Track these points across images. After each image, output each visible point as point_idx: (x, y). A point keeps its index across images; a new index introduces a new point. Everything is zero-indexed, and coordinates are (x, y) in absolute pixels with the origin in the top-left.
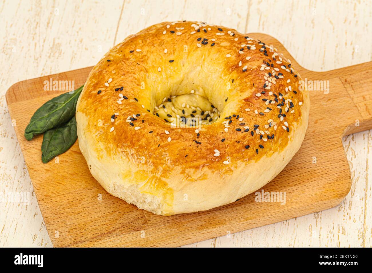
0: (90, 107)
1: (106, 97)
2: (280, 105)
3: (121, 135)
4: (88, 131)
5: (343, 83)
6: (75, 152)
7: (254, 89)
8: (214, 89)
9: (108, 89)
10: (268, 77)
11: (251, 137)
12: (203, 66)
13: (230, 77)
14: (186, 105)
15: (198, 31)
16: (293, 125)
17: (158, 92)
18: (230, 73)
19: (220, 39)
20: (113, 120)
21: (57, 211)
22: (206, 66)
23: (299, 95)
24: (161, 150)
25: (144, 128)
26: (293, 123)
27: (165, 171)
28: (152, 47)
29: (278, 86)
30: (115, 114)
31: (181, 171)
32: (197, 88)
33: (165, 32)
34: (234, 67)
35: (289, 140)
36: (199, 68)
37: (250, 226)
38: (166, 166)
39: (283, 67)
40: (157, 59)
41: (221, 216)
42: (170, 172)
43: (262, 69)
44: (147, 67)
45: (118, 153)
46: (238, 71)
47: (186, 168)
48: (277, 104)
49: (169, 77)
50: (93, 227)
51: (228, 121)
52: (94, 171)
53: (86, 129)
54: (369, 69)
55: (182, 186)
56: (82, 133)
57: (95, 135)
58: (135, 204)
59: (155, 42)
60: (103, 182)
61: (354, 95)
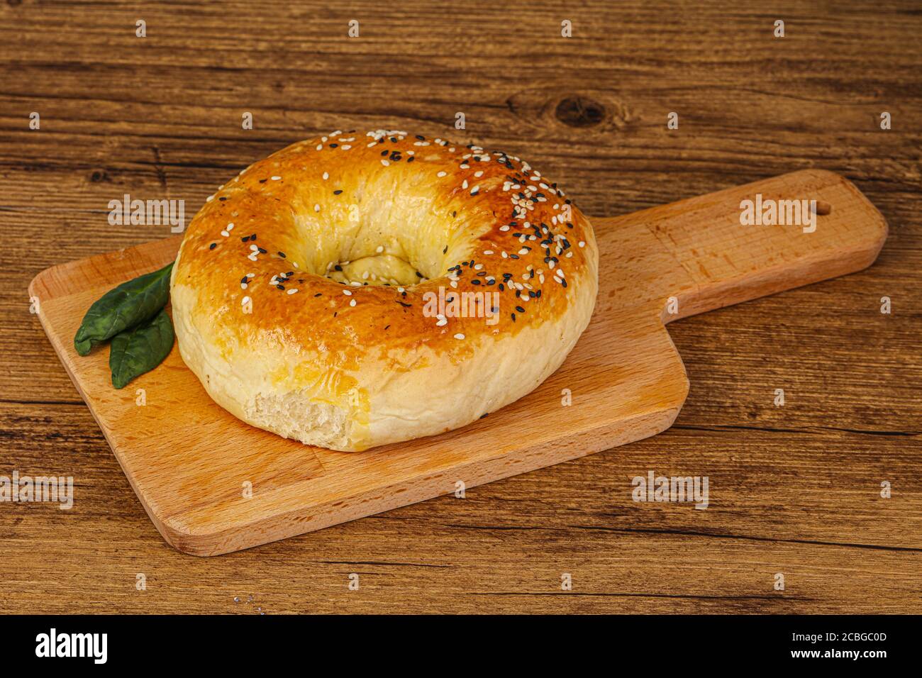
0: (200, 273)
1: (226, 253)
2: (545, 242)
3: (263, 307)
4: (201, 312)
5: (653, 232)
6: (173, 368)
7: (494, 221)
8: (421, 237)
9: (229, 240)
10: (518, 200)
11: (500, 294)
12: (396, 198)
13: (448, 210)
14: (370, 276)
15: (382, 141)
16: (573, 278)
17: (317, 250)
18: (448, 203)
19: (423, 151)
20: (244, 286)
21: (153, 460)
22: (400, 197)
23: (576, 231)
24: (340, 322)
25: (304, 291)
26: (572, 274)
27: (350, 356)
28: (300, 171)
29: (537, 213)
30: (248, 275)
31: (379, 354)
32: (388, 241)
33: (319, 148)
34: (454, 192)
35: (569, 303)
36: (389, 203)
38: (352, 349)
39: (543, 186)
40: (310, 191)
41: (455, 446)
42: (360, 359)
43: (506, 187)
44: (295, 205)
45: (260, 338)
46: (462, 197)
47: (388, 348)
48: (541, 240)
49: (334, 221)
50: (223, 480)
51: (455, 272)
52: (216, 383)
53: (195, 311)
54: (698, 208)
55: (383, 383)
56: (187, 322)
57: (212, 317)
58: (296, 437)
59: (304, 163)
60: (234, 399)
61: (677, 250)
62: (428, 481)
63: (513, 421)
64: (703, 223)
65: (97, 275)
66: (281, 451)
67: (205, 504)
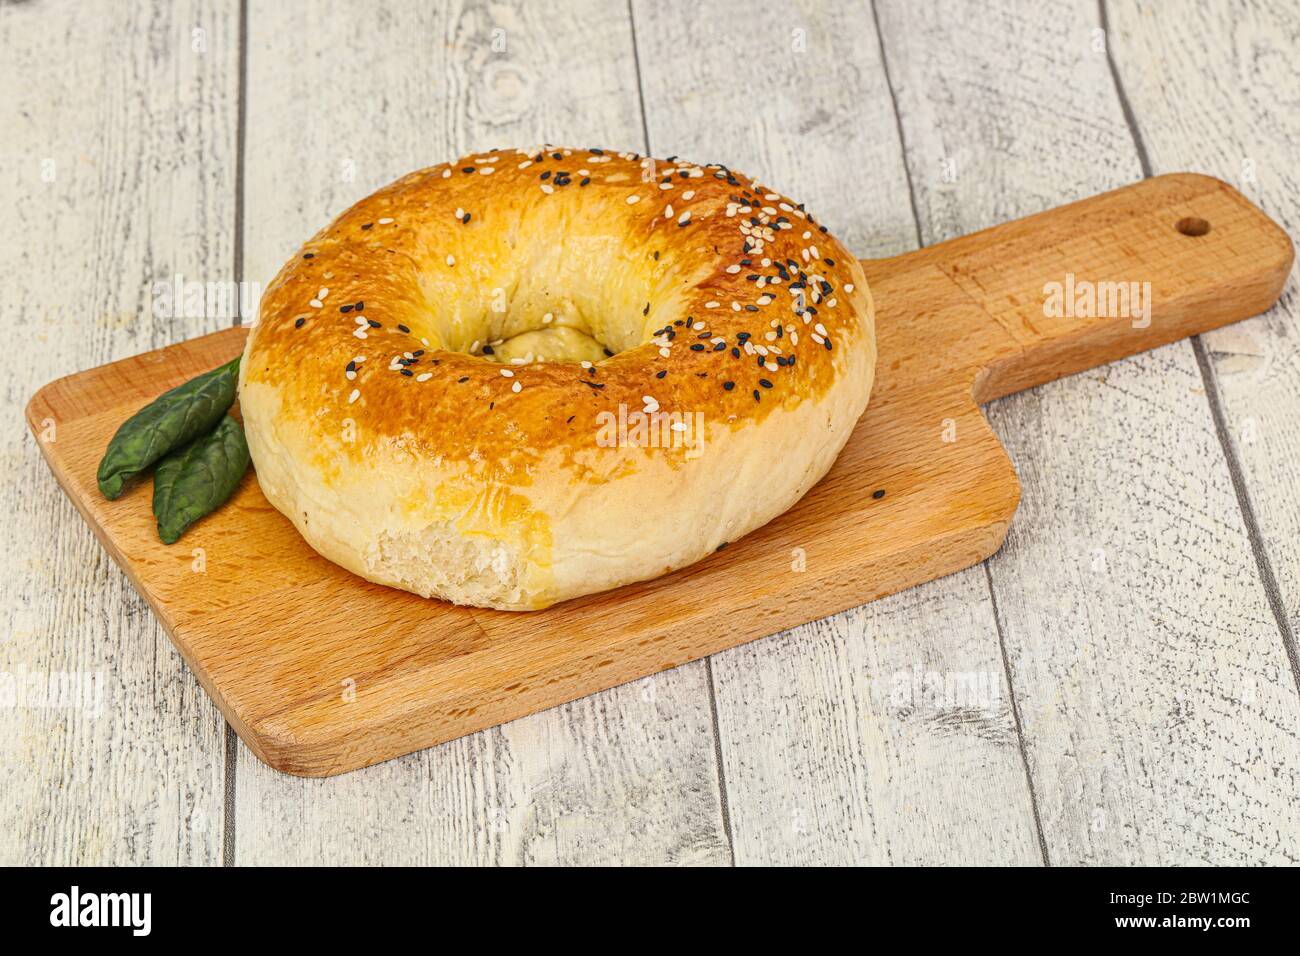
0: (282, 362)
1: (320, 330)
2: (795, 286)
3: (383, 403)
4: (288, 419)
5: (948, 275)
6: (251, 510)
7: (718, 260)
8: (607, 296)
9: (323, 312)
10: (750, 228)
11: (734, 364)
12: (566, 242)
13: (646, 250)
14: (535, 358)
15: (539, 159)
16: (840, 336)
17: (454, 323)
18: (646, 241)
19: (602, 169)
20: (351, 375)
21: (232, 640)
22: (573, 237)
23: (839, 271)
24: (500, 416)
25: (442, 376)
26: (839, 331)
27: (518, 466)
28: (421, 210)
29: (779, 246)
30: (356, 360)
31: (561, 458)
32: (559, 305)
33: (447, 175)
34: (653, 224)
35: (837, 372)
36: (558, 249)
37: (766, 623)
38: (521, 454)
39: (785, 207)
40: (439, 236)
41: (681, 594)
42: (533, 468)
43: (731, 211)
44: (417, 258)
45: (380, 448)
46: (666, 229)
47: (574, 450)
48: (789, 283)
49: (478, 279)
50: (340, 663)
51: (665, 335)
52: (318, 523)
53: (280, 417)
54: (1013, 237)
55: (570, 501)
56: (268, 436)
57: (306, 425)
58: (443, 594)
59: (426, 198)
60: (348, 545)
61: (985, 298)
62: (645, 646)
63: (764, 553)
64: (1022, 259)
65: (126, 385)
66: (422, 615)
67: (314, 698)
